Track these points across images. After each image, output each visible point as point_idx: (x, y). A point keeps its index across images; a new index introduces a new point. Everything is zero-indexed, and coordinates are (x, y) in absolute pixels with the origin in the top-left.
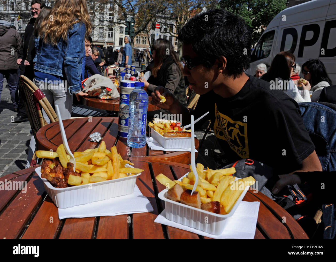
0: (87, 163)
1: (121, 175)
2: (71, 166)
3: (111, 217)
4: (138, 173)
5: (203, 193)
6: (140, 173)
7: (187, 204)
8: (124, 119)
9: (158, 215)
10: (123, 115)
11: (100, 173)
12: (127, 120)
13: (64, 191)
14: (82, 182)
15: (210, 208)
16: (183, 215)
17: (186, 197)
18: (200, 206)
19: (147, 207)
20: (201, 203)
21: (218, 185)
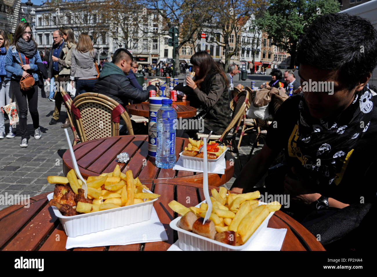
0: (100, 189)
1: (136, 201)
2: (81, 192)
3: (121, 247)
4: (154, 199)
5: (218, 221)
6: (156, 198)
7: (199, 234)
8: (154, 137)
9: (172, 244)
10: (153, 134)
11: (114, 199)
12: (155, 139)
13: (73, 219)
14: (92, 210)
15: (223, 238)
16: (196, 246)
17: (198, 226)
18: (213, 237)
19: (162, 235)
20: (216, 232)
21: (237, 212)
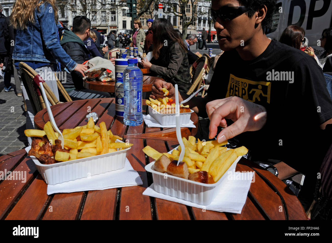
0: (76, 140)
1: (110, 150)
2: (58, 142)
3: (99, 191)
4: (127, 148)
5: (190, 163)
6: (130, 147)
7: (174, 175)
8: (120, 98)
9: (146, 188)
10: (119, 94)
11: (89, 148)
12: (123, 99)
13: (52, 167)
14: (69, 158)
15: (196, 178)
16: (171, 186)
17: (172, 168)
18: (187, 177)
19: (137, 180)
20: (189, 174)
21: (207, 156)
